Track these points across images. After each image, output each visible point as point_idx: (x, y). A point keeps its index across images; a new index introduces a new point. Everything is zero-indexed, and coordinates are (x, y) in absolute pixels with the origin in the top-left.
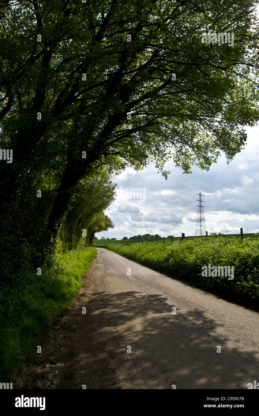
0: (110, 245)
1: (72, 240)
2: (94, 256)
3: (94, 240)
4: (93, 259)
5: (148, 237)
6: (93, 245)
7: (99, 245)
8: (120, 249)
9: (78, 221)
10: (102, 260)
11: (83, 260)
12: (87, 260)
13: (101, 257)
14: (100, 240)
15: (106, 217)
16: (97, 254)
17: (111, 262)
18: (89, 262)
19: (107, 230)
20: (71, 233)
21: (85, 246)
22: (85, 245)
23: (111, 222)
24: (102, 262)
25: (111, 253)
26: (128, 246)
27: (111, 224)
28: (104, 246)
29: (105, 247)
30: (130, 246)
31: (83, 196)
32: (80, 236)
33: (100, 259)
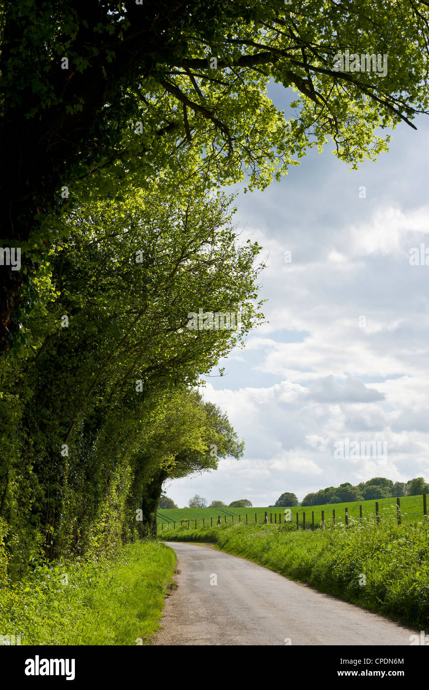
0: (229, 530)
1: (57, 516)
2: (165, 583)
3: (160, 511)
4: (160, 598)
5: (379, 492)
6: (159, 532)
7: (182, 529)
8: (273, 545)
9: (87, 425)
10: (205, 601)
11: (112, 610)
12: (134, 605)
13: (197, 584)
14: (186, 508)
15: (210, 409)
16: (177, 572)
17: (248, 609)
18: (142, 616)
19: (215, 468)
20: (52, 480)
21: (125, 538)
22: (123, 536)
23: (229, 430)
24: (202, 612)
25: (239, 562)
26: (310, 531)
27: (229, 441)
28: (204, 533)
29: (209, 539)
30: (318, 530)
31: (105, 305)
32: (96, 494)
33: (193, 597)
